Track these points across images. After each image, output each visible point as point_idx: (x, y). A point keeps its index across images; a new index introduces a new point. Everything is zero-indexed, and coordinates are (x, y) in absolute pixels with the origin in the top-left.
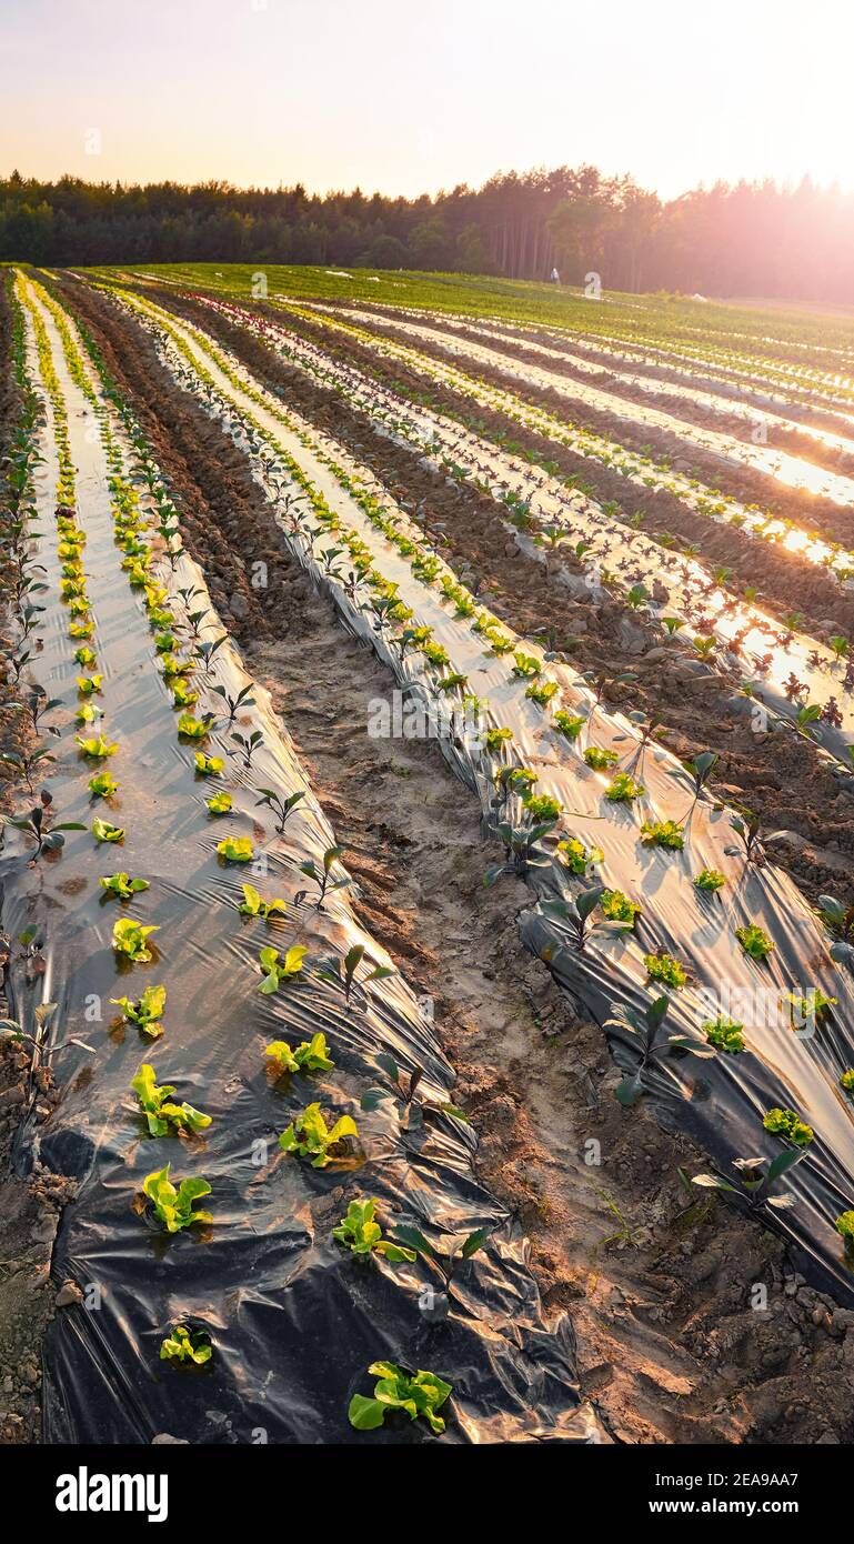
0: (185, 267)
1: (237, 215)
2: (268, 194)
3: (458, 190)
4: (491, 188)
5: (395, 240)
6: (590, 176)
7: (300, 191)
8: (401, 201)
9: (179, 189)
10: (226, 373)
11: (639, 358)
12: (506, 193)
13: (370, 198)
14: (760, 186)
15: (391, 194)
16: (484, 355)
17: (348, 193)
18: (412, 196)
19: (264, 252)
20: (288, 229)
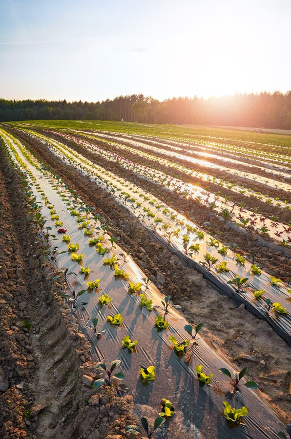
0: (37, 121)
1: (48, 108)
2: (56, 102)
3: (107, 100)
4: (116, 99)
5: (91, 113)
6: (141, 96)
7: (65, 101)
8: (92, 103)
9: (31, 101)
10: (77, 157)
11: (188, 145)
12: (120, 101)
13: (84, 102)
14: (184, 98)
15: (89, 102)
16: (147, 147)
17: (78, 101)
18: (95, 102)
19: (56, 117)
20: (62, 111)
